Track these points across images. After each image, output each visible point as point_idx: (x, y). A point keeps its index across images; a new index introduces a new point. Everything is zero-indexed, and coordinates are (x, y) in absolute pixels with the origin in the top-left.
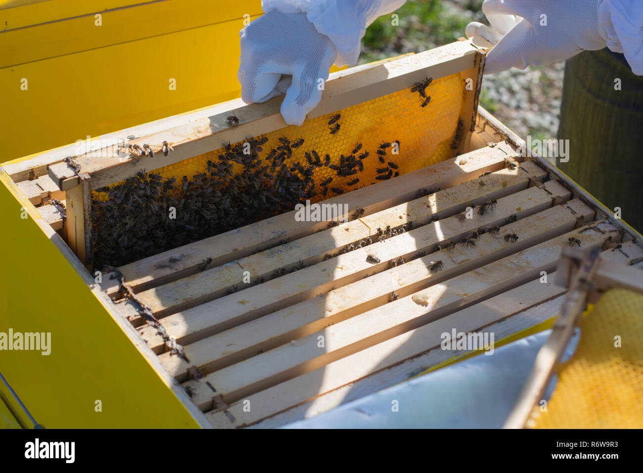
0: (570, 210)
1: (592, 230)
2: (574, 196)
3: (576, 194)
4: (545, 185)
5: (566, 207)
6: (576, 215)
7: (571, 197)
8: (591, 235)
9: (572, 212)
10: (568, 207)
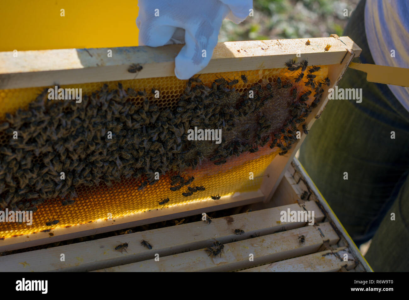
0: (320, 233)
1: (333, 255)
2: (326, 220)
3: (327, 217)
4: (305, 204)
5: (317, 229)
6: (323, 238)
7: (323, 220)
8: (331, 260)
9: (321, 235)
10: (319, 229)
